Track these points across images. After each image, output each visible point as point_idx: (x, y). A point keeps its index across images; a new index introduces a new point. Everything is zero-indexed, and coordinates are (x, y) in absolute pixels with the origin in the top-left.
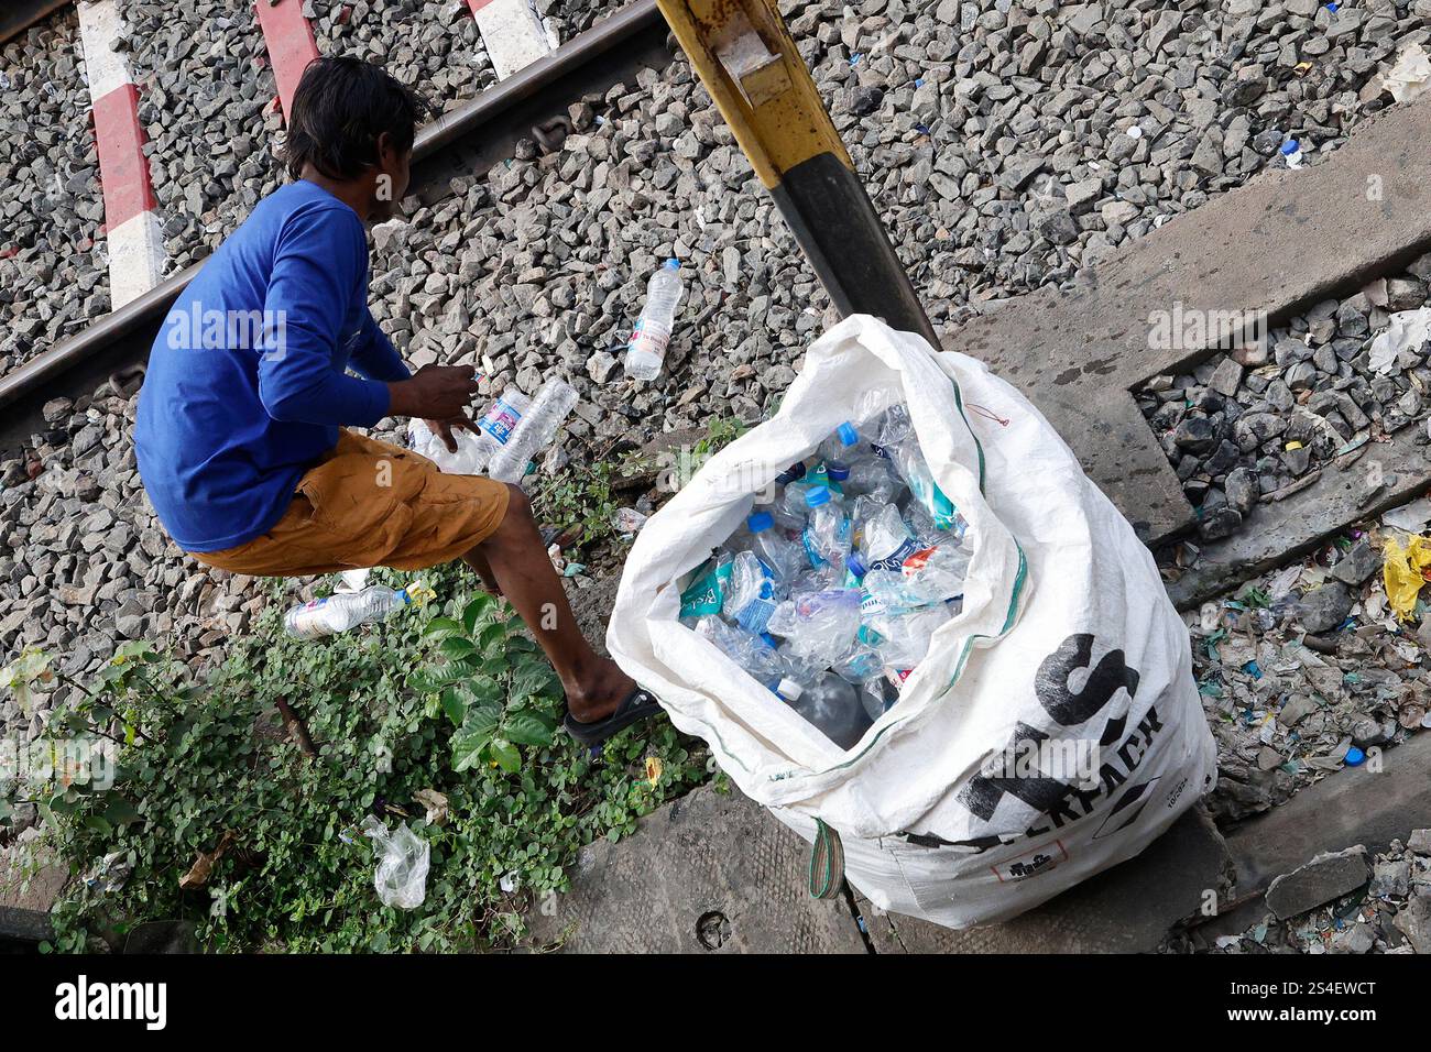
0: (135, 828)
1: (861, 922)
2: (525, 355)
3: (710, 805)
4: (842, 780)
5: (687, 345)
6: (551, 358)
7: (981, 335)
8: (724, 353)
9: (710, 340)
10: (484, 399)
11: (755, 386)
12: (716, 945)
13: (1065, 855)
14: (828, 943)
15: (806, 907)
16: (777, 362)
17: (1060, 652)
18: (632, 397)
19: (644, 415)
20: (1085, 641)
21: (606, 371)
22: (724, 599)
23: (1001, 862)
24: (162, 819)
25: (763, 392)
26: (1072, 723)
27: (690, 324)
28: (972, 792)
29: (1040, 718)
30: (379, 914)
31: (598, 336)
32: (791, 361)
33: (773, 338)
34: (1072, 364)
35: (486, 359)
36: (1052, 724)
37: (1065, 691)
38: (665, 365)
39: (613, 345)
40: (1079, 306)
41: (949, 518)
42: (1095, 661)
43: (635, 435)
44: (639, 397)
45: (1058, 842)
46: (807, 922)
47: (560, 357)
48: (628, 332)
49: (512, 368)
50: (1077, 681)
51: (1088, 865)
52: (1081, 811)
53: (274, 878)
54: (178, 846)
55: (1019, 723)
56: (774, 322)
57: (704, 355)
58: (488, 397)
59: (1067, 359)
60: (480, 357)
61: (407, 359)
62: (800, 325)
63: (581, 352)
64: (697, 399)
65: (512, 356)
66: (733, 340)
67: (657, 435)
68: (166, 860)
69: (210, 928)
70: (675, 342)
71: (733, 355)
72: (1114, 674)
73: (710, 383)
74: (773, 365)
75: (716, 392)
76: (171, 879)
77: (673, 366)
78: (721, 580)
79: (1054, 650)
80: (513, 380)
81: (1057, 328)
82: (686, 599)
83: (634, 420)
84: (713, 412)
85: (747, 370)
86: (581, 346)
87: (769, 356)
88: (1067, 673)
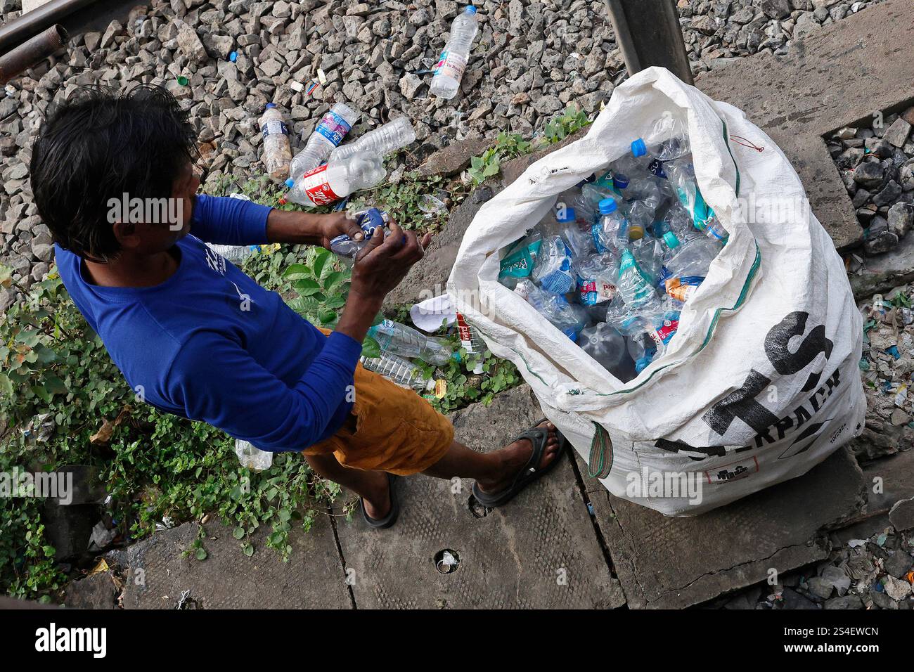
0: (60, 398)
1: (590, 507)
2: (351, 72)
3: (483, 417)
4: (623, 401)
5: (478, 74)
6: (371, 76)
7: (711, 86)
8: (506, 83)
9: (495, 73)
10: (317, 103)
11: (530, 110)
12: (482, 515)
13: (757, 468)
14: (565, 520)
15: (551, 493)
16: (548, 93)
17: (783, 323)
18: (434, 111)
19: (442, 125)
20: (802, 317)
21: (414, 89)
22: (534, 266)
23: (713, 469)
24: (81, 394)
25: (535, 115)
26: (787, 374)
27: (481, 58)
28: (714, 414)
29: (766, 368)
30: (236, 473)
31: (408, 61)
32: (558, 93)
33: (545, 74)
34: (780, 113)
35: (320, 72)
36: (774, 372)
37: (785, 350)
38: (461, 88)
39: (420, 69)
40: (789, 69)
41: (704, 221)
42: (807, 332)
43: (435, 140)
44: (439, 112)
45: (755, 458)
46: (551, 504)
47: (378, 75)
48: (433, 60)
49: (340, 80)
50: (794, 344)
51: (771, 477)
52: (776, 437)
53: (158, 442)
54: (90, 414)
55: (752, 370)
56: (548, 61)
57: (490, 83)
58: (321, 101)
59: (776, 109)
60: (316, 70)
61: (257, 67)
62: (566, 66)
63: (394, 73)
64: (484, 116)
65: (341, 71)
66: (514, 73)
67: (452, 141)
68: (80, 423)
69: (112, 473)
70: (468, 71)
71: (514, 84)
72: (818, 343)
73: (494, 105)
74: (544, 95)
75: (498, 112)
76: (83, 436)
77: (466, 89)
78: (533, 253)
79: (778, 322)
80: (341, 90)
81: (770, 84)
82: (504, 264)
83: (434, 129)
84: (496, 127)
85: (524, 97)
86: (395, 68)
87: (541, 88)
88: (788, 338)
